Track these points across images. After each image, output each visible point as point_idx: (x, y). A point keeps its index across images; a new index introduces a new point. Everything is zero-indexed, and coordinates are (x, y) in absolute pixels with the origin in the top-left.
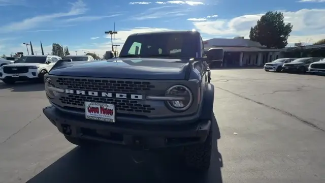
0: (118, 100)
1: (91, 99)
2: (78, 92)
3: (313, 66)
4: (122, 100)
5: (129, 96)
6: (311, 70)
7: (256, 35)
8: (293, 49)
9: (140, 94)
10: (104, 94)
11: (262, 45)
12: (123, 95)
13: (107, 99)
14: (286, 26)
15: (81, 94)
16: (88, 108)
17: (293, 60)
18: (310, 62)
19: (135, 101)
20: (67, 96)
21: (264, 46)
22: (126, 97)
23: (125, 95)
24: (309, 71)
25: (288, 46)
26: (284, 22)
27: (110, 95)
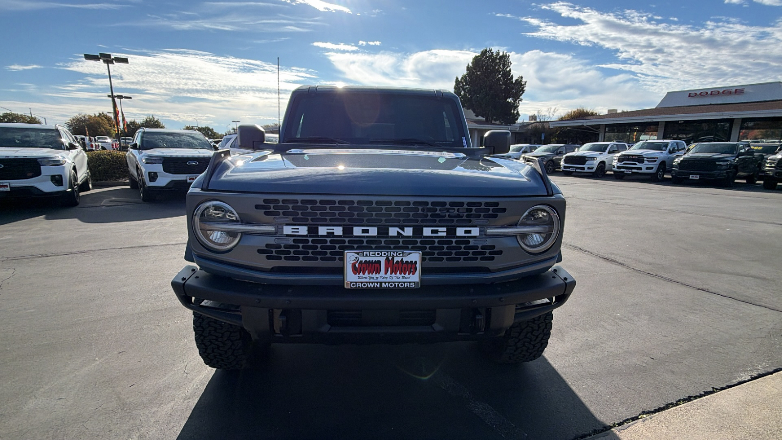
0: (429, 241)
1: (360, 244)
2: (322, 231)
3: (569, 160)
4: (436, 240)
5: (451, 232)
6: (565, 167)
7: (465, 95)
8: (530, 127)
9: (476, 226)
10: (393, 231)
11: (477, 116)
12: (440, 229)
13: (401, 240)
14: (516, 80)
15: (330, 234)
16: (354, 265)
17: (536, 148)
18: (561, 153)
19: (464, 241)
20: (290, 241)
21: (480, 118)
22: (445, 234)
23: (445, 229)
24: (562, 168)
25: (519, 121)
26: (512, 73)
27: (408, 232)
